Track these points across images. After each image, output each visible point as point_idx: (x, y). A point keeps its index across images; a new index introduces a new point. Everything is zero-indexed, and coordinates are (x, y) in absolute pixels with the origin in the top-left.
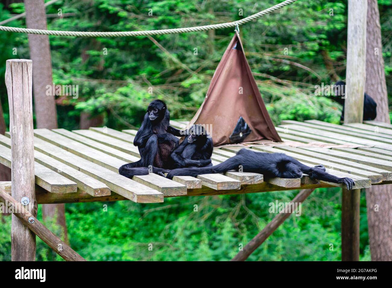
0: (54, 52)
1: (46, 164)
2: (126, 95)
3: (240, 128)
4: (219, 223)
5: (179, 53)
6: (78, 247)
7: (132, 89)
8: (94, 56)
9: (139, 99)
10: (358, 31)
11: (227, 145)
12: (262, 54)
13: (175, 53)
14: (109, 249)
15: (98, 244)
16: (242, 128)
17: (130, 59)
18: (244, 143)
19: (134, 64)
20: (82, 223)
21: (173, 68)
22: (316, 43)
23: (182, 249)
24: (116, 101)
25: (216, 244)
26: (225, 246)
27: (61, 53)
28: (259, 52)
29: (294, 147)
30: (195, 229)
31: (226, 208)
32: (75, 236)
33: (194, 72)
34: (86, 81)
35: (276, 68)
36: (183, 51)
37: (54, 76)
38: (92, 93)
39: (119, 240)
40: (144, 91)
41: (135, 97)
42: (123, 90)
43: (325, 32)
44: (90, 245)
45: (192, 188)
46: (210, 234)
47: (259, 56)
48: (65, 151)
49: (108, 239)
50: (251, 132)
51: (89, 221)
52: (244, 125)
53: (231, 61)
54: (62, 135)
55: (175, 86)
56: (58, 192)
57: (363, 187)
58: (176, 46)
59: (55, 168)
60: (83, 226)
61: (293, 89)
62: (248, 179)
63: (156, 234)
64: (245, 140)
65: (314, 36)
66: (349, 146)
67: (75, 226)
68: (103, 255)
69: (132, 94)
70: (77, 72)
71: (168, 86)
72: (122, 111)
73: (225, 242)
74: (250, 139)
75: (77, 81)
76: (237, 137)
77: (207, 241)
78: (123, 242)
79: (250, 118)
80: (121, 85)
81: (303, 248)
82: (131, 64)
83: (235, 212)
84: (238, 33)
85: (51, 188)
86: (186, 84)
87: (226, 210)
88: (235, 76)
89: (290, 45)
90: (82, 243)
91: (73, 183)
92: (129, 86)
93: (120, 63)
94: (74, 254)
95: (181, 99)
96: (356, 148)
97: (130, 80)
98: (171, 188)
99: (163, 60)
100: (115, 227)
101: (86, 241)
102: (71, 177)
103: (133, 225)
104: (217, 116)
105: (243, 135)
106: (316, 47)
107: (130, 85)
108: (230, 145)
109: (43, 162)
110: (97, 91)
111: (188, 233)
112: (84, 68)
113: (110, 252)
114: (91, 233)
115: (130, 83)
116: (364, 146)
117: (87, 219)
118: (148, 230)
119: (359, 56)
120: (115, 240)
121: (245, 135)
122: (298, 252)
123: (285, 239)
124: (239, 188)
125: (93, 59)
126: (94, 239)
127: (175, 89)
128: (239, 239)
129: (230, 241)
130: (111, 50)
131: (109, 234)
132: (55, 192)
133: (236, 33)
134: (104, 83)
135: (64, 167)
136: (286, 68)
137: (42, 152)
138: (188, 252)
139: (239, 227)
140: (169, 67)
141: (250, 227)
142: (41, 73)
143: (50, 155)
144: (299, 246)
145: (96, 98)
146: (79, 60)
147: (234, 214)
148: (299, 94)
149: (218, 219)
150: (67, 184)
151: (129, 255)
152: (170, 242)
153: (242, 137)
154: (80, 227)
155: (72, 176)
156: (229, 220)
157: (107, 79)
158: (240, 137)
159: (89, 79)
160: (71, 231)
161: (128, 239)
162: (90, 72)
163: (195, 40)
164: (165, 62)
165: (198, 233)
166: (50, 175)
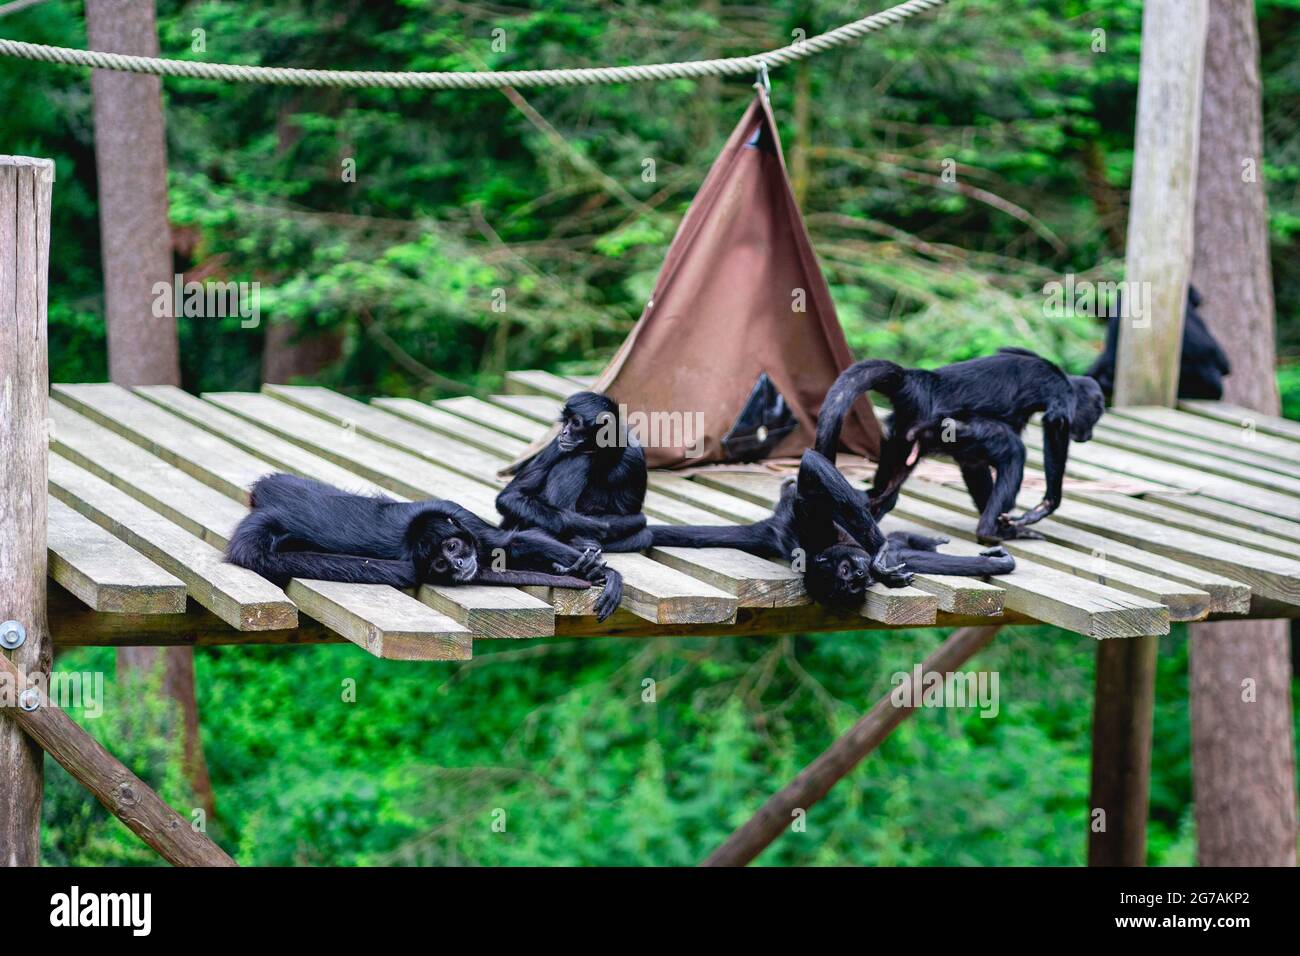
0: (184, 112)
1: (94, 508)
2: (411, 273)
3: (761, 412)
4: (702, 711)
5: (597, 138)
6: (235, 773)
7: (433, 252)
8: (316, 133)
9: (456, 286)
10: (1173, 101)
11: (713, 468)
12: (872, 157)
13: (583, 138)
14: (335, 784)
15: (302, 763)
16: (766, 412)
17: (436, 151)
18: (771, 463)
19: (447, 168)
20: (252, 690)
21: (571, 187)
22: (1053, 127)
23: (577, 793)
24: (378, 291)
25: (690, 782)
26: (719, 789)
27: (207, 117)
28: (864, 150)
29: (937, 482)
30: (625, 728)
31: (729, 663)
32: (225, 733)
33: (644, 205)
34: (283, 216)
35: (918, 202)
36: (611, 132)
37: (178, 195)
38: (300, 258)
39: (375, 754)
40: (473, 260)
41: (442, 280)
42: (403, 252)
43: (1085, 90)
44: (274, 768)
45: (573, 613)
46: (669, 747)
47: (860, 161)
48: (167, 465)
49: (336, 750)
50: (797, 427)
51: (274, 687)
52: (772, 402)
53: (738, 188)
54: (167, 409)
55: (578, 250)
56: (120, 611)
57: (1141, 631)
58: (588, 116)
59: (122, 526)
60: (254, 702)
61: (969, 277)
62: (763, 588)
63: (496, 739)
64: (773, 453)
65: (1049, 102)
66: (1115, 487)
67: (228, 700)
68: (315, 804)
69: (431, 267)
70: (258, 183)
71: (553, 246)
72: (398, 323)
73: (721, 775)
74: (792, 450)
75: (254, 216)
76: (746, 442)
77: (658, 773)
78: (387, 759)
79: (795, 379)
80: (401, 237)
81: (979, 804)
82: (437, 166)
83: (758, 678)
84: (767, 95)
85: (96, 595)
86: (612, 244)
87: (728, 670)
88: (748, 239)
89: (967, 129)
90: (248, 760)
91: (175, 581)
92: (424, 244)
93: (403, 159)
94: (170, 819)
95: (596, 293)
96: (1140, 496)
97: (428, 223)
98: (502, 613)
99: (538, 161)
100: (362, 710)
101: (262, 752)
102: (172, 558)
103: (424, 704)
104: (685, 368)
105: (768, 437)
106: (1054, 138)
107: (430, 237)
108: (722, 467)
109: (86, 501)
110: (319, 252)
111: (599, 740)
112: (281, 171)
113: (338, 794)
114: (281, 726)
115: (429, 233)
116: (1164, 489)
117: (270, 680)
118: (472, 724)
119: (1173, 184)
120: (359, 755)
121: (776, 435)
122: (960, 817)
123: (922, 773)
124: (730, 619)
125: (313, 143)
126: (288, 749)
127: (579, 259)
128: (767, 768)
129: (738, 775)
130: (373, 116)
131: (341, 731)
132: (109, 610)
133: (758, 96)
134: (345, 227)
135: (151, 523)
136: (953, 204)
137: (90, 466)
138: (595, 805)
139: (770, 728)
140: (561, 187)
141: (807, 728)
142: (129, 184)
143: (112, 479)
144: (967, 796)
145: (313, 277)
146: (270, 141)
147: (753, 686)
148: (986, 295)
149: (699, 698)
150: (151, 584)
151: (402, 808)
152: (541, 766)
153: (765, 442)
154: (246, 706)
155: (175, 557)
156: (735, 703)
157: (357, 212)
158: (756, 440)
159: (296, 209)
160: (215, 718)
161: (405, 752)
162: (302, 185)
163: (652, 97)
164: (544, 169)
165: (632, 743)
166: (100, 551)
